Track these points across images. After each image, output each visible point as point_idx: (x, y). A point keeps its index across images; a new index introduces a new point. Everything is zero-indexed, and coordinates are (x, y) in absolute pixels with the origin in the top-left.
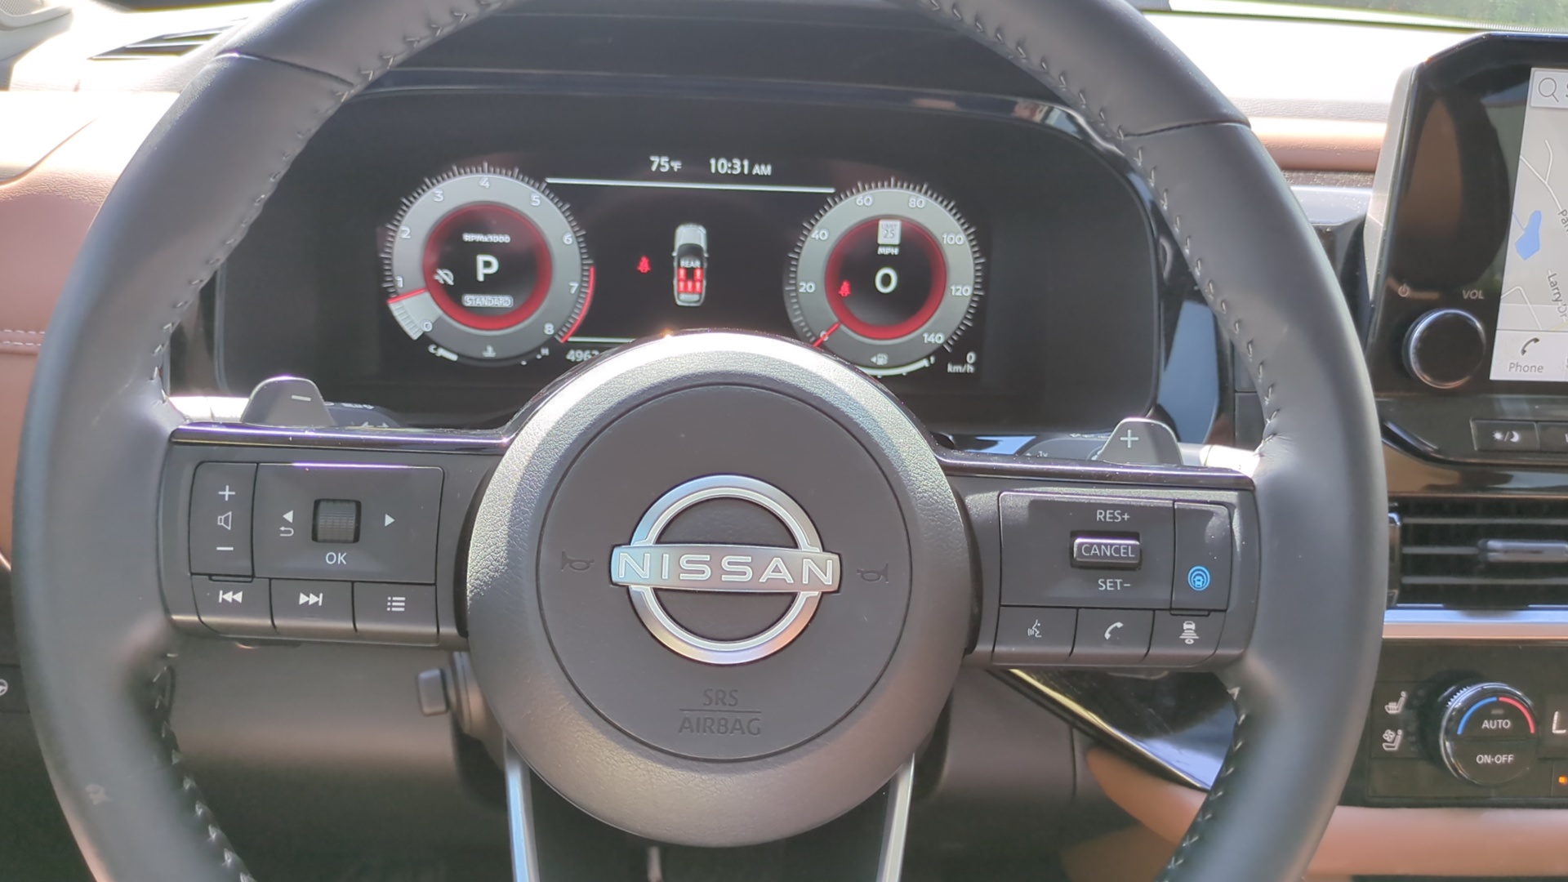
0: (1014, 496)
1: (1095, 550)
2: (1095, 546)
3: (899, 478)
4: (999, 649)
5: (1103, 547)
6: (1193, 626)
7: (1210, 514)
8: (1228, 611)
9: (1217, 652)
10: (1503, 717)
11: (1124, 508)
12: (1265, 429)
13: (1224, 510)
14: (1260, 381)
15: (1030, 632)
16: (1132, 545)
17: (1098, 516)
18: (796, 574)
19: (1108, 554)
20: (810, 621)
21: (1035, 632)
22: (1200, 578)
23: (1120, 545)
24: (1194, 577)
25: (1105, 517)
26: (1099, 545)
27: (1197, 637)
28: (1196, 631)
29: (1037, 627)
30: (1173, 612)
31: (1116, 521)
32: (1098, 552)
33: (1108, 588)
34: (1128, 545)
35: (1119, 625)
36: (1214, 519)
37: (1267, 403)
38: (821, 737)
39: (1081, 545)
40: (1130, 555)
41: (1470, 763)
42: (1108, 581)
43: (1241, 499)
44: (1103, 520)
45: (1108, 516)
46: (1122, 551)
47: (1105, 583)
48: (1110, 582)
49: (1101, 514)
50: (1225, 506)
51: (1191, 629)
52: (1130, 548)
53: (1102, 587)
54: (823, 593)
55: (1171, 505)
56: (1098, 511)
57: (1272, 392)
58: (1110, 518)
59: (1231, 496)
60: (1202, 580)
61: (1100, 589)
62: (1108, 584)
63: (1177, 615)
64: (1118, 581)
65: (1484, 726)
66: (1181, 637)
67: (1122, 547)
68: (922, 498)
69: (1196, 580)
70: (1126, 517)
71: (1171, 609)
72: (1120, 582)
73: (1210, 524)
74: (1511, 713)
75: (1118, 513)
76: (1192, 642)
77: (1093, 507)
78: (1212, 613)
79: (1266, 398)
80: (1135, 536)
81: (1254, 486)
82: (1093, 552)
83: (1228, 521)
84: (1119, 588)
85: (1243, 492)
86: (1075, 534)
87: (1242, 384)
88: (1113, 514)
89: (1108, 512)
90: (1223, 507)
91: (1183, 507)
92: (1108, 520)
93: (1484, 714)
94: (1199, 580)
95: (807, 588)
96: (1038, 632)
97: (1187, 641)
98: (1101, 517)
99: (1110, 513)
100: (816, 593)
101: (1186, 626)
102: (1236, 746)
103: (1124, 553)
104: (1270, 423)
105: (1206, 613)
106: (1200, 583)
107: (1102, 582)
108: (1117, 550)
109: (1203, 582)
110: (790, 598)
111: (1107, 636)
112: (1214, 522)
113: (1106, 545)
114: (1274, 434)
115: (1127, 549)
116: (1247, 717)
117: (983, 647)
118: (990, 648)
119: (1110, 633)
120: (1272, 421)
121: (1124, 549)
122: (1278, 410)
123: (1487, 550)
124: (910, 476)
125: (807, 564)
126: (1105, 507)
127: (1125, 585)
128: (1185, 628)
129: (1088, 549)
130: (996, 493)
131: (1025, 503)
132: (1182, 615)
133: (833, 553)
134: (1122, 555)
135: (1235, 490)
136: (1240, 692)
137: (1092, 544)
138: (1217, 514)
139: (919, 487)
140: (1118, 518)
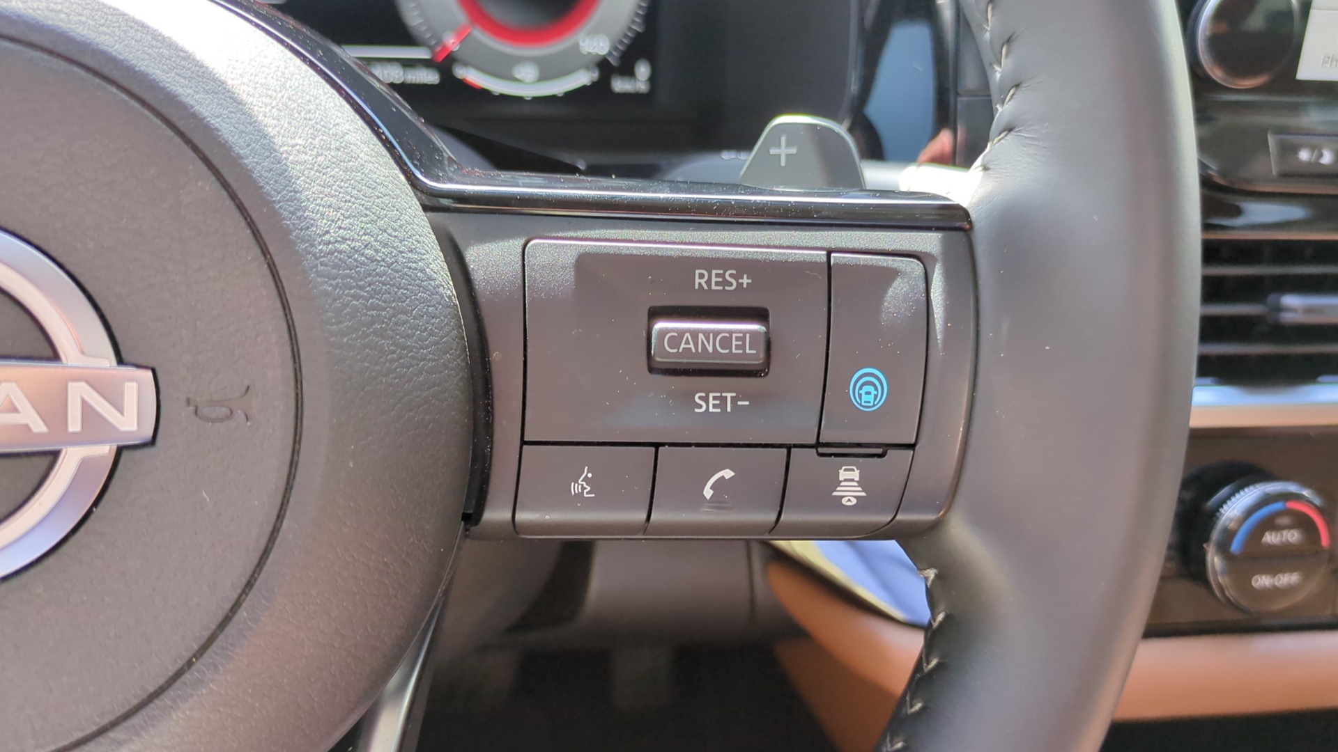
0: (550, 245)
1: (687, 342)
2: (687, 335)
3: (274, 215)
4: (523, 516)
5: (701, 336)
6: (856, 475)
7: (893, 274)
8: (917, 448)
9: (899, 517)
10: (1290, 527)
11: (742, 266)
12: (995, 122)
13: (915, 267)
14: (988, 35)
15: (575, 489)
16: (753, 333)
17: (697, 281)
18: (55, 412)
19: (710, 349)
20: (96, 503)
21: (583, 488)
22: (870, 388)
23: (731, 332)
24: (861, 388)
25: (709, 282)
26: (695, 334)
27: (863, 494)
28: (860, 483)
29: (586, 479)
30: (821, 450)
31: (727, 288)
32: (692, 346)
33: (711, 410)
34: (745, 332)
35: (728, 474)
36: (898, 281)
37: (998, 76)
38: (119, 728)
39: (663, 333)
40: (748, 351)
41: (1243, 583)
42: (711, 395)
43: (947, 247)
44: (706, 287)
45: (714, 279)
46: (734, 343)
47: (706, 399)
48: (715, 398)
49: (702, 276)
50: (918, 258)
51: (852, 480)
52: (748, 336)
53: (701, 407)
54: (120, 450)
55: (825, 259)
56: (697, 272)
57: (1007, 54)
58: (717, 284)
59: (929, 242)
60: (874, 392)
61: (697, 410)
62: (711, 402)
63: (830, 455)
64: (729, 395)
65: (1264, 539)
66: (835, 494)
67: (734, 335)
68: (331, 253)
69: (863, 392)
70: (745, 281)
71: (818, 444)
72: (732, 397)
73: (891, 291)
74: (1303, 522)
75: (731, 275)
76: (854, 501)
77: (688, 265)
78: (891, 453)
79: (997, 68)
80: (760, 315)
81: (970, 223)
82: (683, 346)
83: (922, 286)
84: (729, 409)
85: (950, 233)
86: (656, 313)
87: (970, 80)
88: (723, 276)
89: (714, 272)
90: (915, 260)
91: (844, 261)
92: (714, 287)
93: (1269, 524)
94: (868, 393)
95: (76, 440)
96: (589, 488)
97: (844, 501)
98: (703, 281)
99: (717, 275)
100: (106, 451)
101: (843, 475)
102: (928, 663)
103: (738, 347)
104: (1002, 112)
105: (880, 451)
106: (871, 398)
107: (700, 398)
108: (726, 342)
109: (876, 396)
110: (45, 461)
111: (708, 493)
112: (898, 288)
113: (706, 333)
114: (1010, 130)
115: (743, 339)
116: (947, 617)
117: (496, 514)
118: (507, 515)
119: (712, 488)
120: (1006, 106)
121: (738, 339)
122: (1017, 86)
123: (1279, 309)
124: (306, 208)
125: (78, 392)
126: (709, 263)
127: (740, 403)
128: (841, 479)
129: (675, 341)
130: (519, 243)
131: (569, 259)
132: (836, 455)
133: (138, 366)
134: (734, 351)
135: (938, 229)
136: (937, 576)
137: (681, 333)
138: (905, 273)
139: (328, 232)
140: (731, 284)
